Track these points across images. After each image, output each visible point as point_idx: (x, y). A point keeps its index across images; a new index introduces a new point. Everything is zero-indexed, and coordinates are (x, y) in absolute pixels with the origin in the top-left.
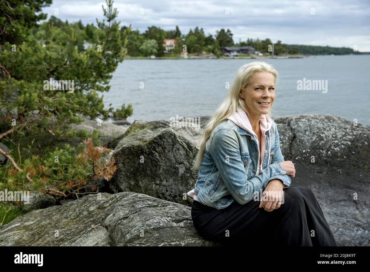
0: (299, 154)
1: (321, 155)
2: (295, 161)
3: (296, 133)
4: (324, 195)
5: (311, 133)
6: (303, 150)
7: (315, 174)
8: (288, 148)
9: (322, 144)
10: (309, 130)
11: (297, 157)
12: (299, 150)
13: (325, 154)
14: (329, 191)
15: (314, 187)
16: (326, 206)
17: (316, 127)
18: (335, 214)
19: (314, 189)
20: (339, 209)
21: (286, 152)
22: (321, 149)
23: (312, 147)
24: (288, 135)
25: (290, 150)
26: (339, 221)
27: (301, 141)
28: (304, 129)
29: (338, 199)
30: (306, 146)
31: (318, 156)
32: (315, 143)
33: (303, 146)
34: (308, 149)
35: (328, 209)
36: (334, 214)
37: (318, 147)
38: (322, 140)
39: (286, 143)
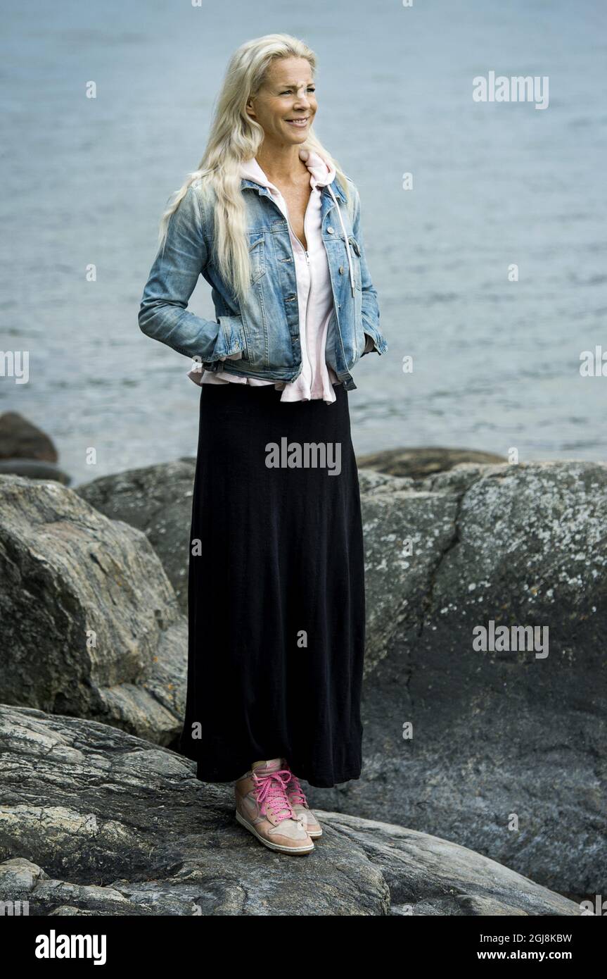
0: (455, 596)
1: (521, 602)
2: (437, 619)
3: (464, 527)
4: (505, 729)
5: (509, 527)
6: (470, 583)
7: (492, 662)
8: (423, 575)
9: (534, 563)
10: (506, 517)
11: (446, 605)
12: (457, 583)
13: (533, 599)
14: (522, 717)
15: (478, 706)
16: (502, 765)
17: (532, 505)
18: (526, 789)
19: (478, 711)
20: (540, 774)
21: (415, 590)
22: (527, 583)
23: (499, 574)
24: (437, 532)
25: (430, 584)
26: (535, 810)
27: (471, 553)
28: (493, 511)
29: (544, 742)
30: (482, 571)
31: (513, 603)
32: (512, 562)
33: (472, 571)
34: (485, 579)
35: (507, 775)
36: (524, 788)
37: (517, 576)
38: (539, 550)
39: (423, 559)
